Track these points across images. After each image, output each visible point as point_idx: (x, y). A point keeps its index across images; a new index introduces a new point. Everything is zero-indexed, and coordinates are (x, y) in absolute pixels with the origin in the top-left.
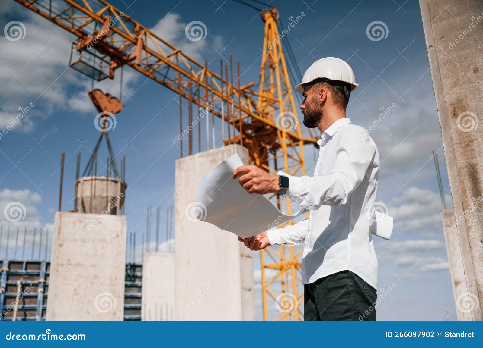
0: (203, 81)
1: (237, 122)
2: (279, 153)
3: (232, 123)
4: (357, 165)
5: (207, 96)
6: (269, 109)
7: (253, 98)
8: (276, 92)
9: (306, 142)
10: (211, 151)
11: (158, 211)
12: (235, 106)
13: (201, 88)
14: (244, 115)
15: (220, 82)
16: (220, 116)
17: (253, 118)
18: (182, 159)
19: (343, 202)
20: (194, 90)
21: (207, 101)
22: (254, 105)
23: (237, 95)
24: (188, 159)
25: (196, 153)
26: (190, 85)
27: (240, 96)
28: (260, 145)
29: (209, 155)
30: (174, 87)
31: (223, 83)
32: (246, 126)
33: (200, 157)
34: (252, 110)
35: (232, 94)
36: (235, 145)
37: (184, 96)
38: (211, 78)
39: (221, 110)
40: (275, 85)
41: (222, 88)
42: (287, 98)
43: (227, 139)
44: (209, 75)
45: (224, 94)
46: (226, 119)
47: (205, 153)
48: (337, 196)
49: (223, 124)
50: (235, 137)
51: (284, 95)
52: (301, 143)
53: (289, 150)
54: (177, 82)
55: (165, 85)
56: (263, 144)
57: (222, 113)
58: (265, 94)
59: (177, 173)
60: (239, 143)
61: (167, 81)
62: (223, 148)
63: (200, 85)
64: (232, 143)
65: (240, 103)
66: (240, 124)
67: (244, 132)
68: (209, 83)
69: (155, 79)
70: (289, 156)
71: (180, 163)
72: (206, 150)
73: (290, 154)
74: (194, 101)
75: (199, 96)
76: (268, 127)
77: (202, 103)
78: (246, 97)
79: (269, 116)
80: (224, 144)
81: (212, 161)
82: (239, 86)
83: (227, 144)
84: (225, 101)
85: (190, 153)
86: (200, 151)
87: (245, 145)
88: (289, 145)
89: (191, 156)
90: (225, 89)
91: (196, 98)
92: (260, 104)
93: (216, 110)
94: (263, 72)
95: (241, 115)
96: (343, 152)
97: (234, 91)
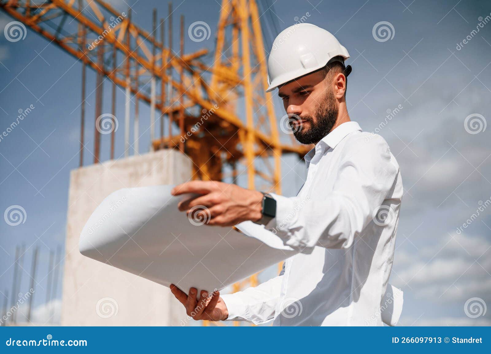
0: (122, 42)
1: (176, 112)
2: (241, 166)
3: (167, 114)
4: (371, 191)
5: (128, 67)
6: (229, 95)
7: (204, 74)
8: (241, 68)
9: (286, 152)
10: (131, 159)
11: (36, 253)
12: (173, 87)
13: (119, 54)
14: (188, 102)
15: (151, 46)
16: (148, 101)
17: (202, 108)
18: (82, 170)
19: (346, 245)
20: (107, 56)
21: (128, 75)
22: (204, 86)
23: (177, 69)
24: (91, 170)
25: (106, 160)
26: (101, 46)
27: (182, 72)
28: (211, 154)
29: (126, 165)
30: (74, 48)
31: (156, 47)
32: (189, 121)
33: (113, 167)
34: (200, 93)
35: (170, 67)
36: (171, 152)
37: (90, 64)
38: (136, 39)
39: (149, 91)
40: (240, 57)
41: (154, 54)
42: (257, 78)
43: (157, 139)
44: (134, 33)
45: (158, 66)
46: (159, 107)
47: (121, 161)
48: (341, 234)
49: (153, 115)
50: (171, 137)
51: (254, 73)
52: (277, 153)
53: (257, 163)
54: (79, 39)
55: (58, 43)
56: (216, 151)
57: (153, 97)
58: (223, 70)
59: (72, 192)
60: (176, 148)
61: (61, 36)
62: (152, 155)
63: (117, 49)
64: (166, 147)
65: (181, 82)
66: (181, 117)
67: (186, 130)
68: (133, 45)
69: (41, 32)
70: (257, 172)
71: (78, 176)
72: (123, 157)
73: (259, 169)
74: (105, 74)
75: (115, 65)
76: (225, 124)
77: (120, 77)
78: (192, 73)
79: (228, 106)
80: (152, 149)
81: (131, 175)
82: (182, 53)
83: (157, 148)
84: (158, 77)
85: (96, 161)
86: (112, 157)
87: (188, 151)
88: (258, 155)
89: (97, 166)
90: (158, 57)
91: (109, 69)
92: (214, 86)
93: (142, 91)
94: (221, 34)
95: (182, 101)
96: (350, 168)
97: (174, 62)
